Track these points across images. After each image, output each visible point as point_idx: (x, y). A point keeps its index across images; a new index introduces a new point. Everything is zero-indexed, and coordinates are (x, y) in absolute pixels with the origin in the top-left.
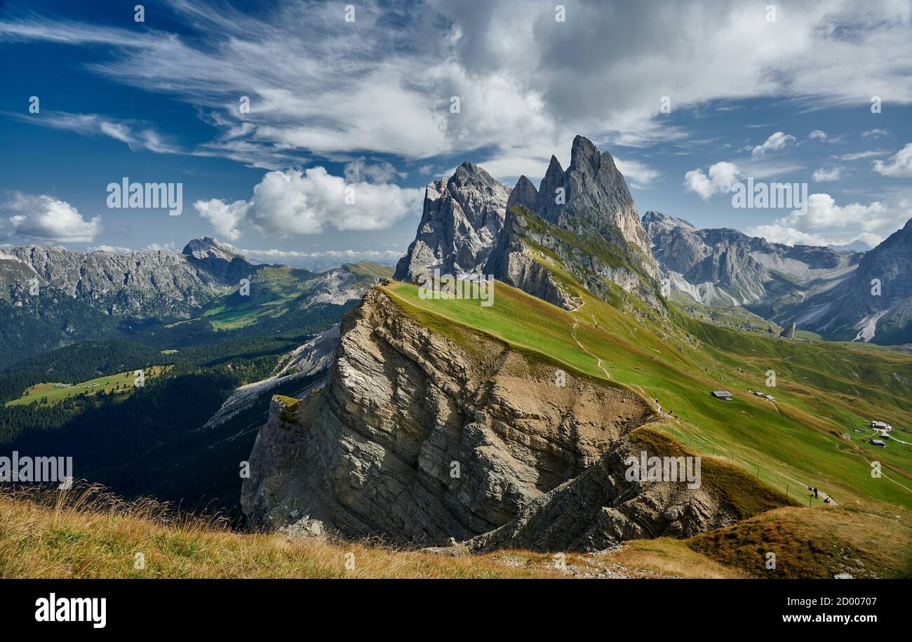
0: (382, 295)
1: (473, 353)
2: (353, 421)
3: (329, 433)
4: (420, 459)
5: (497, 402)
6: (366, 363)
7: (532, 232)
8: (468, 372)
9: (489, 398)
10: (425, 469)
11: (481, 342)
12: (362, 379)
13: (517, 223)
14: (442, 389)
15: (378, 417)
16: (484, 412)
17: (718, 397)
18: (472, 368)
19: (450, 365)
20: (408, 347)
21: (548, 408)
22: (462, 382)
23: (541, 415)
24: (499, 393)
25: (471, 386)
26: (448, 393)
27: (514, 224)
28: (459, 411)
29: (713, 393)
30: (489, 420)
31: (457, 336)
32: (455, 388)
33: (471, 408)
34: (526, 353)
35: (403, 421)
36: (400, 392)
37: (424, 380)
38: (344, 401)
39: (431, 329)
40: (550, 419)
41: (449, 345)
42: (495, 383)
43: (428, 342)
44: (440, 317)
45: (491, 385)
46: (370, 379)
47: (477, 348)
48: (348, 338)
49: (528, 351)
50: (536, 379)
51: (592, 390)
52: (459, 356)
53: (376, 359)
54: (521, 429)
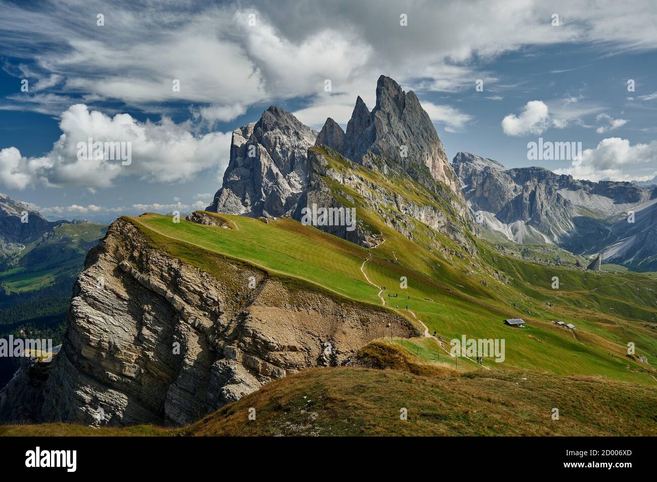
0: (129, 226)
1: (229, 283)
2: (90, 367)
3: (66, 383)
4: (166, 404)
5: (248, 335)
6: (107, 301)
7: (334, 171)
8: (222, 305)
9: (241, 330)
10: (172, 416)
11: (239, 272)
12: (101, 319)
13: (317, 162)
14: (193, 325)
15: (120, 361)
16: (234, 346)
17: (511, 325)
18: (227, 300)
19: (202, 299)
20: (155, 281)
21: (307, 339)
22: (215, 316)
23: (298, 346)
24: (251, 325)
25: (223, 320)
26: (199, 330)
27: (314, 164)
28: (210, 349)
29: (506, 321)
30: (239, 355)
31: (212, 266)
32: (207, 323)
33: (221, 343)
34: (286, 281)
35: (149, 363)
36: (145, 332)
37: (172, 317)
38: (79, 345)
39: (183, 260)
40: (308, 350)
41: (202, 276)
42: (249, 314)
43: (177, 274)
44: (194, 247)
45: (243, 317)
46: (111, 319)
47: (235, 279)
48: (86, 275)
49: (289, 278)
50: (296, 308)
51: (356, 316)
52: (212, 288)
53: (119, 297)
54: (276, 363)
